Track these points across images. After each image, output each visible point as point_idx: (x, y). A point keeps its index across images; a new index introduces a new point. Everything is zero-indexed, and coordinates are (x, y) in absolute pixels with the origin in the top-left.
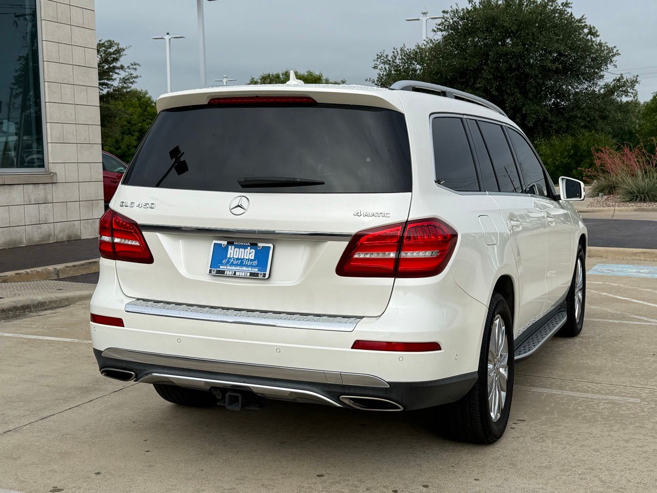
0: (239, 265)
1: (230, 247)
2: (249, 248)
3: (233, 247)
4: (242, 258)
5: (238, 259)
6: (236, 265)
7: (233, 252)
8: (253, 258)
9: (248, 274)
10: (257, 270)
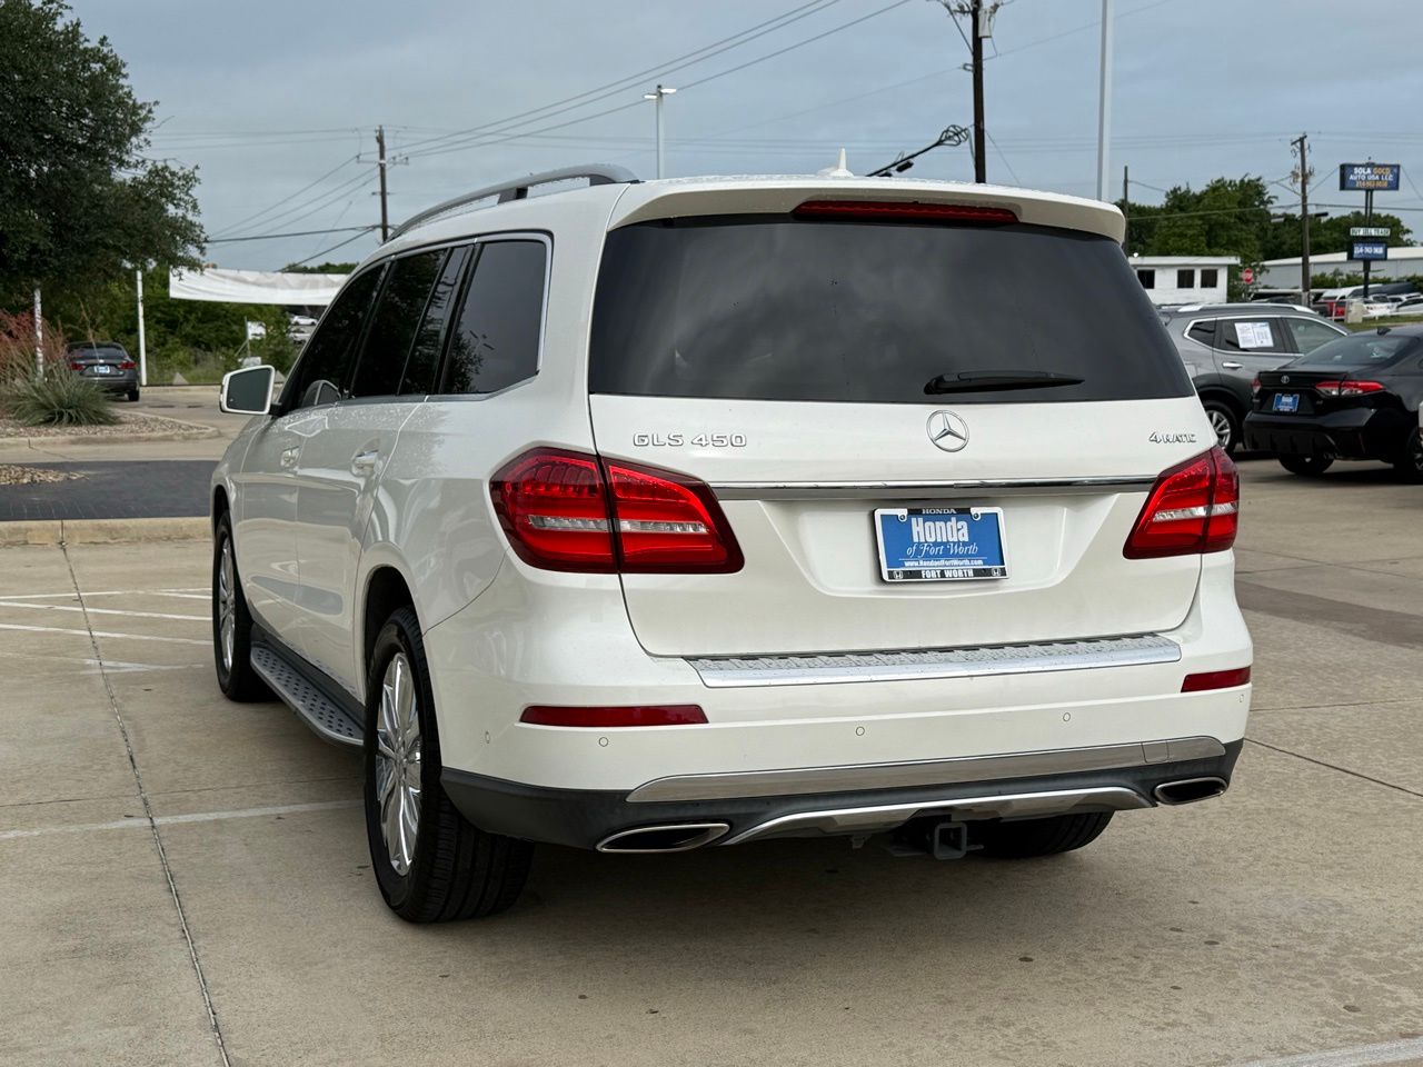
0: (942, 556)
1: (914, 520)
2: (954, 519)
3: (921, 520)
4: (944, 540)
5: (936, 544)
6: (937, 557)
7: (922, 531)
8: (966, 539)
9: (971, 573)
10: (980, 562)
